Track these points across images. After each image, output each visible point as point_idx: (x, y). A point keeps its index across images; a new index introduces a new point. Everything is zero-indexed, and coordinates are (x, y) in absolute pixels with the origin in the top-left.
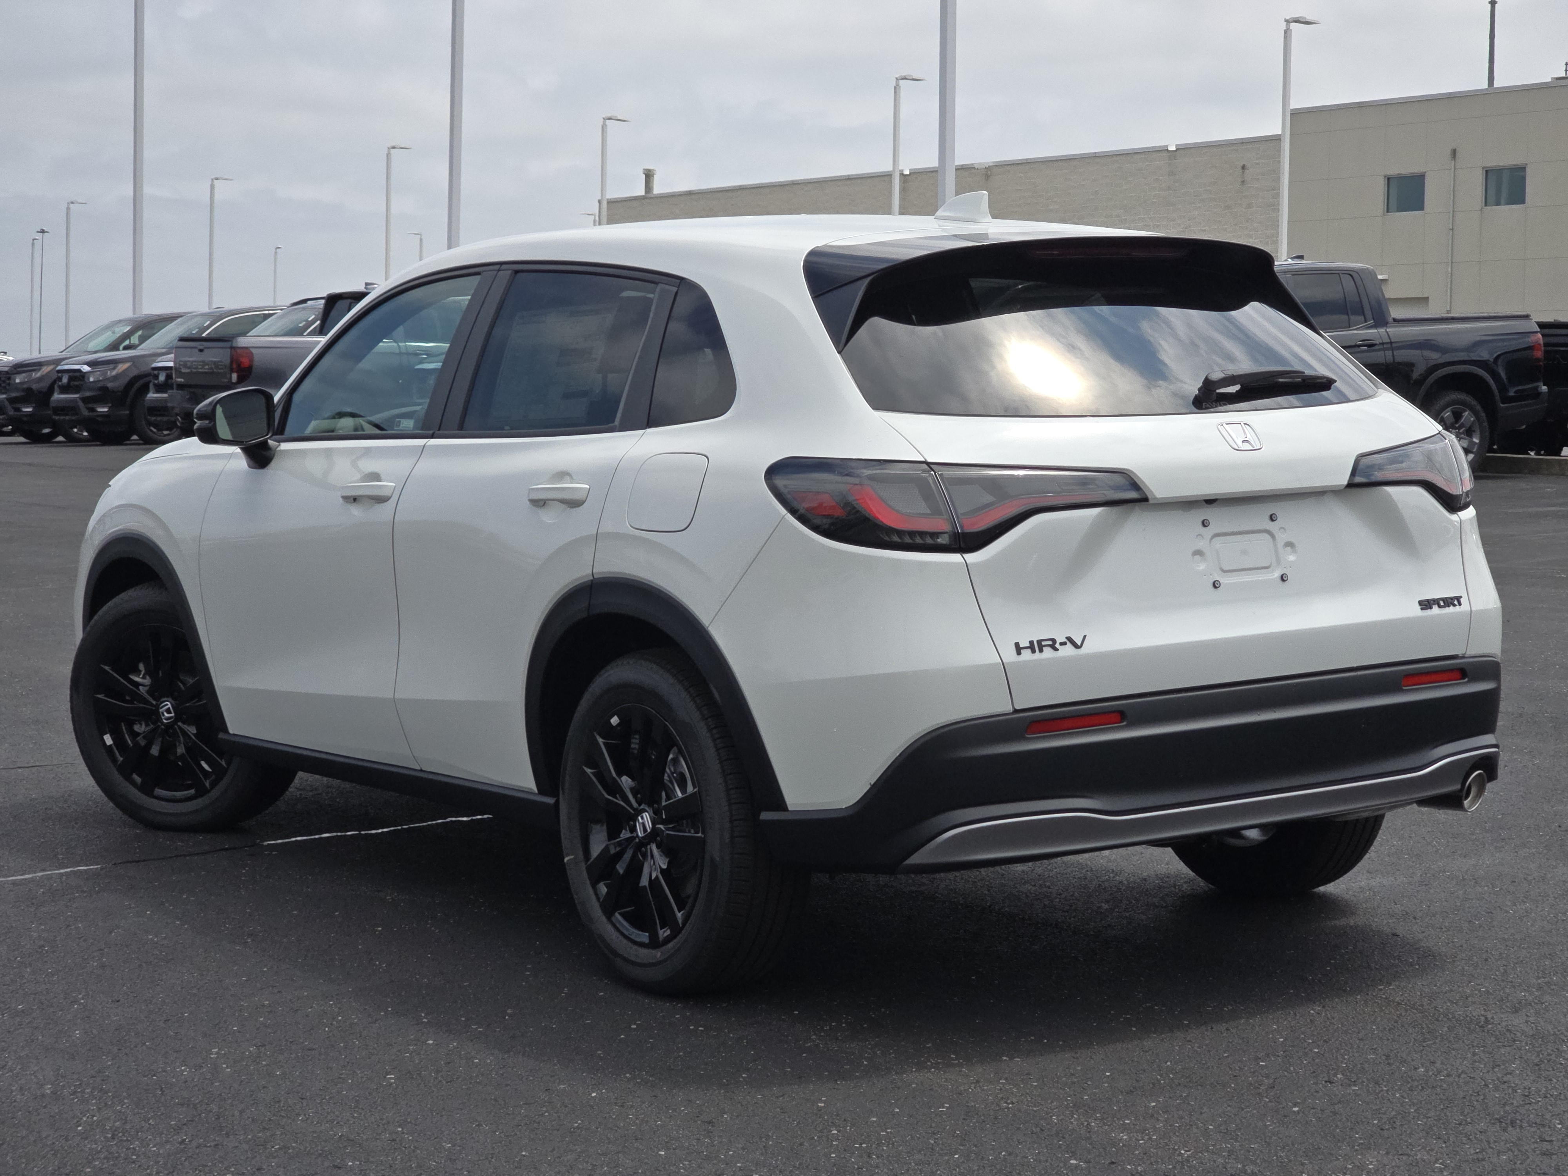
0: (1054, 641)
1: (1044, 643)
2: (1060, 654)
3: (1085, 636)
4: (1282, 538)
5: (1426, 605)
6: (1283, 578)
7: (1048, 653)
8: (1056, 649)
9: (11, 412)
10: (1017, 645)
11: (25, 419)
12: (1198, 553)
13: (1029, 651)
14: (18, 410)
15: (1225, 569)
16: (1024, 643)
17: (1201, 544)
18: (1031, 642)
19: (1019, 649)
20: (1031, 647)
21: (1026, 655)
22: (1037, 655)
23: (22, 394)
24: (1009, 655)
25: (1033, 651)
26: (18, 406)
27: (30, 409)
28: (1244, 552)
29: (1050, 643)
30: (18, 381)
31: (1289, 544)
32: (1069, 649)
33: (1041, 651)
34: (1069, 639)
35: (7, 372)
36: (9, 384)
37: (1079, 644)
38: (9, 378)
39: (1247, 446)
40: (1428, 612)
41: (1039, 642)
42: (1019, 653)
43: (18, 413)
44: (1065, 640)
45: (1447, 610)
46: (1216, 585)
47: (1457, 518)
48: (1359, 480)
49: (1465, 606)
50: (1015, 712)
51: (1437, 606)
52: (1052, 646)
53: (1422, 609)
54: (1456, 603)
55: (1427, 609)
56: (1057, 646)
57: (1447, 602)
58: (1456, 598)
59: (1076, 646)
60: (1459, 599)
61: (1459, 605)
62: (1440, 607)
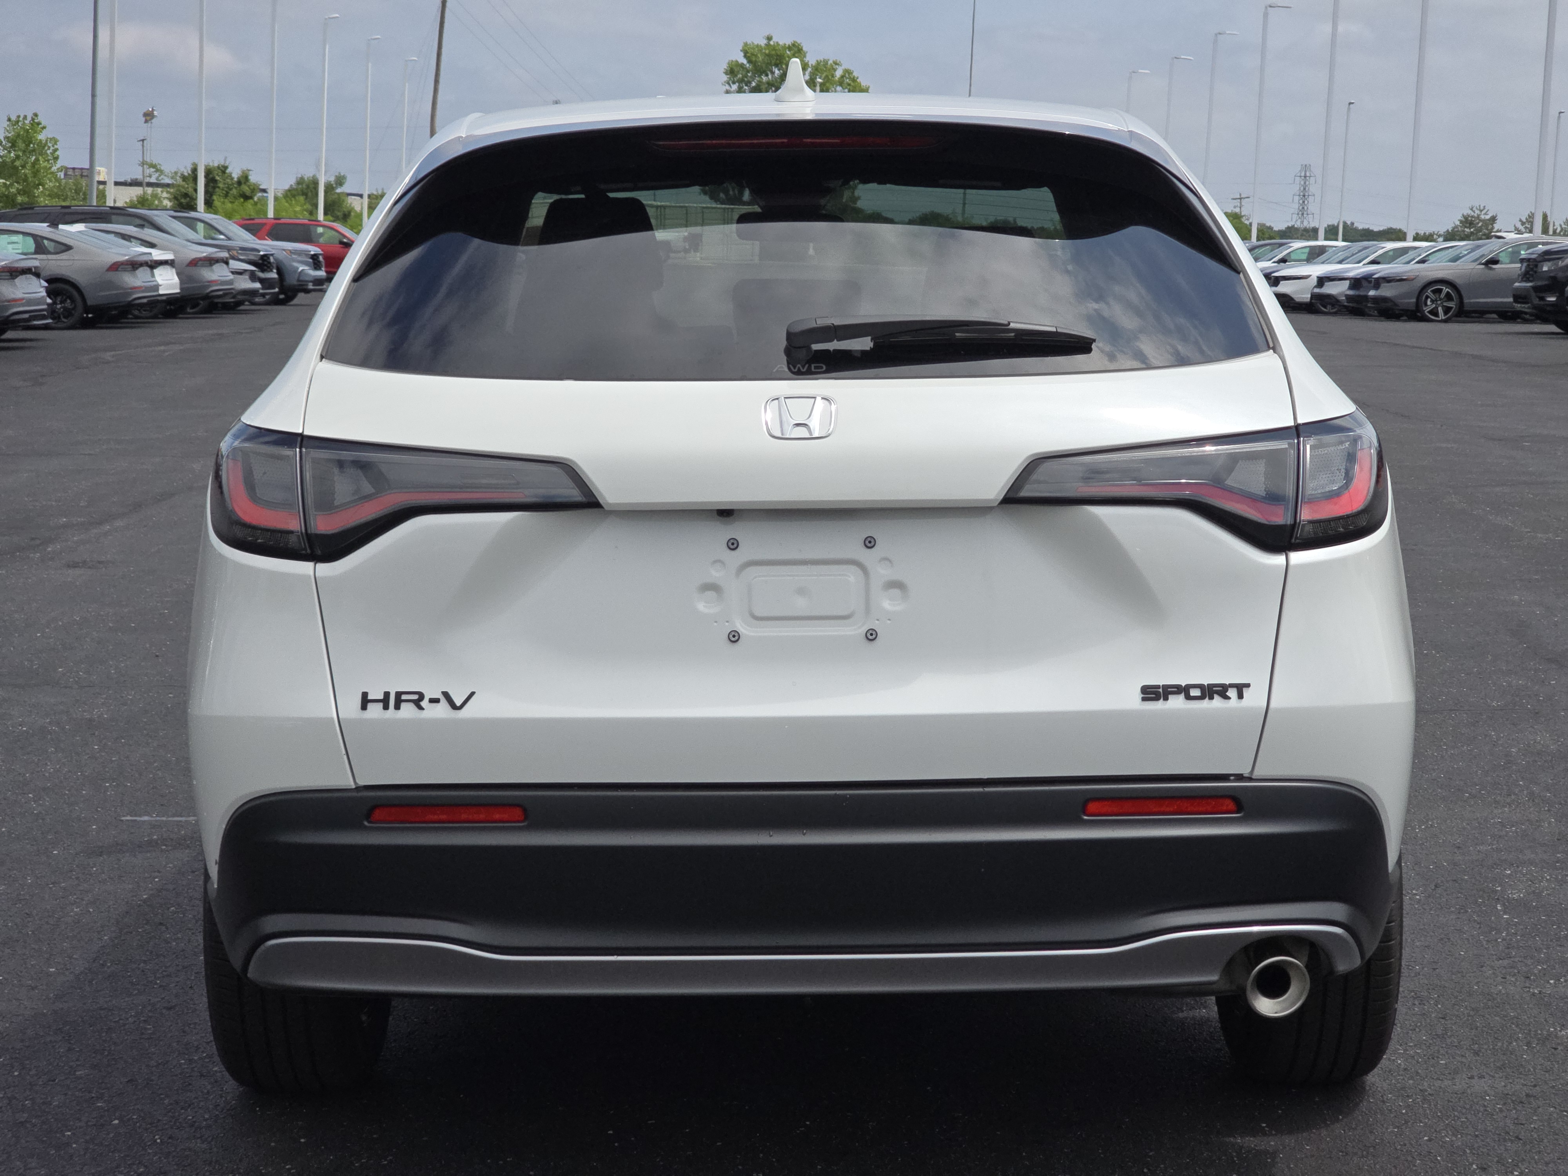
0: (421, 696)
1: (404, 697)
2: (424, 714)
3: (473, 694)
4: (882, 573)
5: (1151, 693)
6: (871, 636)
7: (408, 711)
8: (421, 708)
9: (1536, 301)
10: (365, 695)
11: (1548, 308)
12: (711, 588)
13: (381, 705)
14: (1542, 299)
15: (758, 613)
16: (376, 694)
17: (716, 574)
18: (387, 695)
19: (365, 701)
20: (385, 702)
21: (375, 710)
22: (391, 712)
23: (1546, 283)
24: (350, 707)
25: (386, 707)
26: (1543, 295)
27: (1553, 299)
28: (801, 591)
29: (416, 697)
30: (1545, 269)
31: (897, 585)
32: (442, 710)
33: (397, 707)
34: (446, 695)
35: (1534, 260)
36: (1536, 272)
37: (458, 704)
38: (1536, 266)
39: (802, 432)
40: (1162, 705)
41: (399, 695)
42: (364, 707)
43: (1542, 303)
44: (438, 695)
45: (1205, 704)
46: (734, 637)
47: (1279, 560)
48: (1024, 493)
49: (1255, 699)
50: (358, 789)
51: (1182, 696)
52: (417, 703)
53: (1144, 699)
54: (1232, 693)
55: (1157, 699)
56: (424, 704)
57: (1210, 691)
58: (1232, 686)
59: (454, 706)
60: (1240, 689)
61: (1240, 696)
62: (1188, 697)
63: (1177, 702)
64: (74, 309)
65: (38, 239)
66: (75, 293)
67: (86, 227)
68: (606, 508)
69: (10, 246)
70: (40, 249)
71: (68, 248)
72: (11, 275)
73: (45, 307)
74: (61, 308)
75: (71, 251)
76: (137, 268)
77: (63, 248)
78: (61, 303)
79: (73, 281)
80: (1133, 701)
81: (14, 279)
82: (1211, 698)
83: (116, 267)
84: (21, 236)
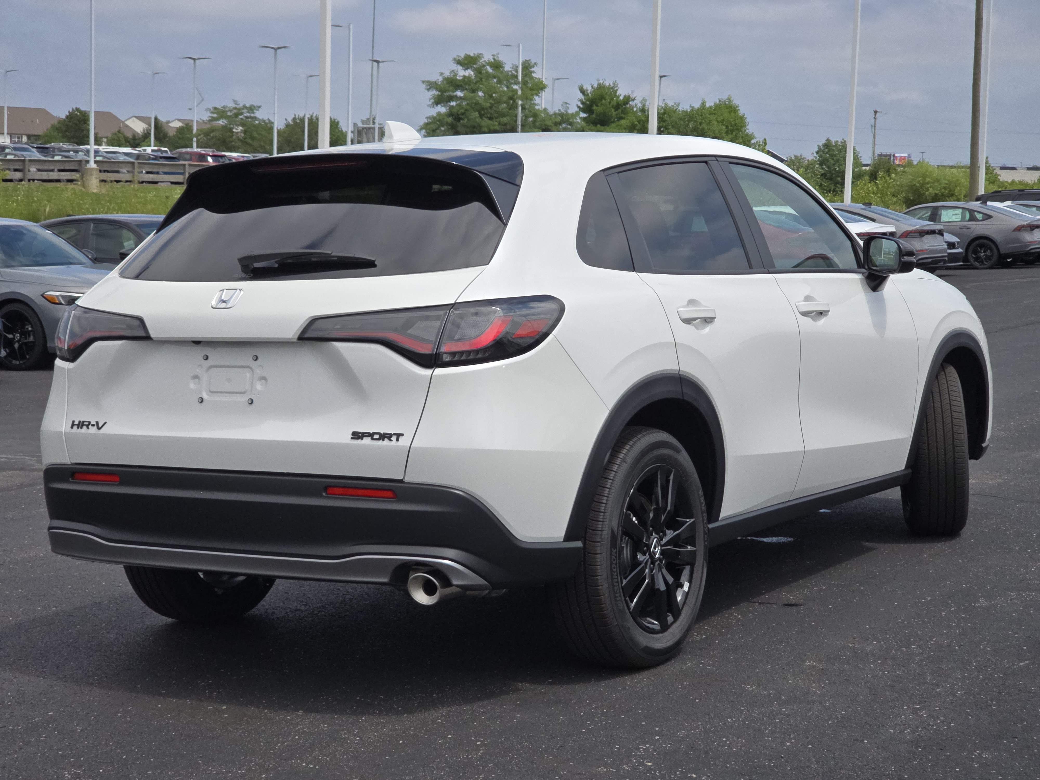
0: (90, 423)
1: (84, 423)
2: (90, 432)
3: (105, 423)
4: (258, 372)
5: (357, 436)
6: (251, 402)
8: (89, 429)
10: (73, 422)
12: (196, 377)
13: (77, 426)
15: (212, 390)
17: (198, 371)
19: (73, 425)
20: (78, 424)
25: (79, 428)
28: (229, 380)
29: (87, 424)
31: (263, 378)
32: (95, 430)
33: (83, 428)
34: (97, 423)
39: (223, 305)
40: (359, 442)
42: (72, 427)
44: (95, 423)
45: (380, 442)
46: (202, 400)
47: (428, 372)
48: (307, 336)
49: (404, 442)
50: (72, 464)
51: (370, 438)
52: (87, 426)
53: (352, 438)
54: (394, 438)
55: (358, 439)
56: (90, 427)
57: (383, 436)
58: (395, 434)
59: (99, 428)
60: (398, 436)
61: (397, 440)
62: (373, 439)
63: (367, 441)
64: (992, 256)
65: (972, 212)
66: (993, 247)
67: (1012, 203)
68: (154, 339)
69: (954, 217)
70: (973, 218)
71: (990, 217)
72: (920, 235)
73: (946, 254)
74: (984, 255)
75: (991, 219)
76: (1033, 229)
77: (987, 217)
78: (984, 252)
79: (992, 238)
80: (346, 438)
81: (922, 237)
82: (383, 440)
83: (1019, 229)
84: (961, 210)
